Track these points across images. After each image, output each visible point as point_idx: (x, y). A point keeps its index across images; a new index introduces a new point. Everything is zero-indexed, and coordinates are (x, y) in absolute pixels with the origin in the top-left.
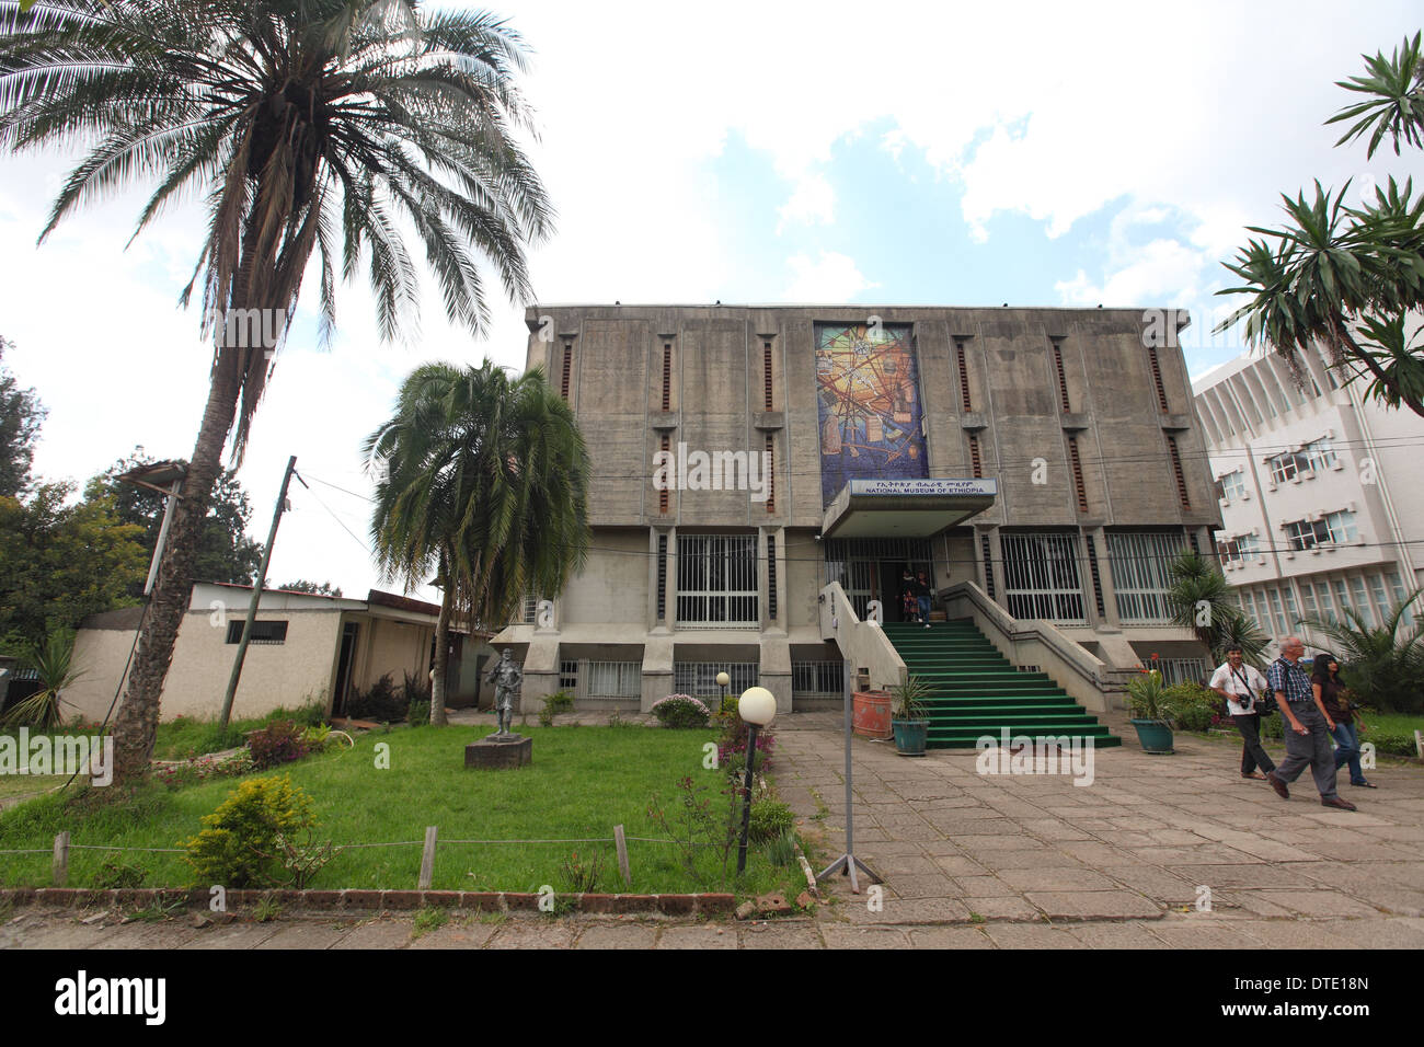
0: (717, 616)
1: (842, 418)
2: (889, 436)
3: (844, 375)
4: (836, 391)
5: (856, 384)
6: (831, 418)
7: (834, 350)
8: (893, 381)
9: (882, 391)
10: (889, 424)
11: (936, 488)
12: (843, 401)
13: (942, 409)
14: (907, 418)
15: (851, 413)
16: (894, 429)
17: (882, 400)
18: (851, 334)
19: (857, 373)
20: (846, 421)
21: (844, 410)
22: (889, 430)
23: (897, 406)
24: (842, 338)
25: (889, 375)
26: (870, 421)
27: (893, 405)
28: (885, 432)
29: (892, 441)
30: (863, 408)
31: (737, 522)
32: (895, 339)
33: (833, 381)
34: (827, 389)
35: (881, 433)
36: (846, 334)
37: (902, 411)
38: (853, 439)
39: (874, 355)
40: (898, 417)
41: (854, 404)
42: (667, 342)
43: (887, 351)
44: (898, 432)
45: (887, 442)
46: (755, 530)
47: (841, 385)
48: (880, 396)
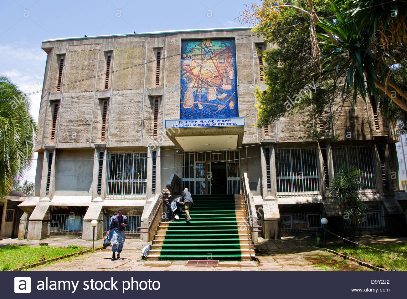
0: (127, 192)
1: (195, 89)
2: (219, 97)
3: (197, 66)
4: (193, 75)
5: (204, 71)
6: (189, 89)
7: (193, 54)
8: (223, 68)
9: (217, 74)
10: (220, 91)
11: (211, 123)
12: (196, 80)
13: (246, 82)
14: (229, 87)
15: (200, 86)
16: (222, 93)
17: (217, 78)
18: (203, 45)
19: (204, 65)
20: (197, 91)
21: (196, 85)
22: (219, 94)
23: (225, 81)
24: (198, 47)
25: (221, 65)
26: (210, 89)
27: (222, 81)
28: (217, 95)
29: (220, 100)
30: (206, 83)
32: (226, 46)
33: (191, 70)
34: (188, 74)
35: (215, 96)
36: (200, 45)
37: (227, 84)
38: (200, 100)
39: (214, 55)
40: (225, 87)
41: (202, 81)
42: (109, 55)
43: (221, 52)
44: (224, 95)
45: (218, 100)
47: (196, 72)
48: (217, 76)
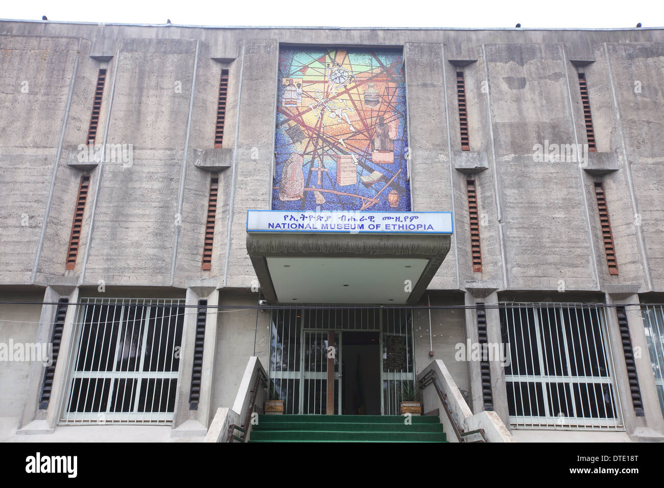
0: (123, 404)
1: (308, 158)
2: (365, 179)
3: (315, 108)
4: (304, 126)
5: (329, 118)
6: (295, 157)
7: (305, 78)
8: (375, 114)
9: (359, 126)
10: (366, 165)
11: (366, 223)
12: (311, 138)
13: (429, 146)
14: (389, 157)
15: (320, 152)
16: (371, 171)
17: (360, 136)
18: (328, 60)
19: (330, 104)
20: (312, 162)
21: (311, 148)
22: (365, 172)
23: (377, 144)
24: (317, 64)
25: (369, 107)
26: (342, 160)
27: (373, 142)
28: (360, 174)
29: (367, 185)
30: (335, 145)
31: (158, 281)
32: (382, 65)
33: (300, 114)
34: (293, 123)
35: (355, 175)
36: (322, 61)
37: (383, 150)
38: (319, 183)
39: (353, 84)
40: (378, 157)
41: (324, 141)
42: (103, 66)
43: (370, 79)
44: (377, 175)
45: (361, 186)
46: (182, 292)
47: (310, 119)
48: (359, 132)
